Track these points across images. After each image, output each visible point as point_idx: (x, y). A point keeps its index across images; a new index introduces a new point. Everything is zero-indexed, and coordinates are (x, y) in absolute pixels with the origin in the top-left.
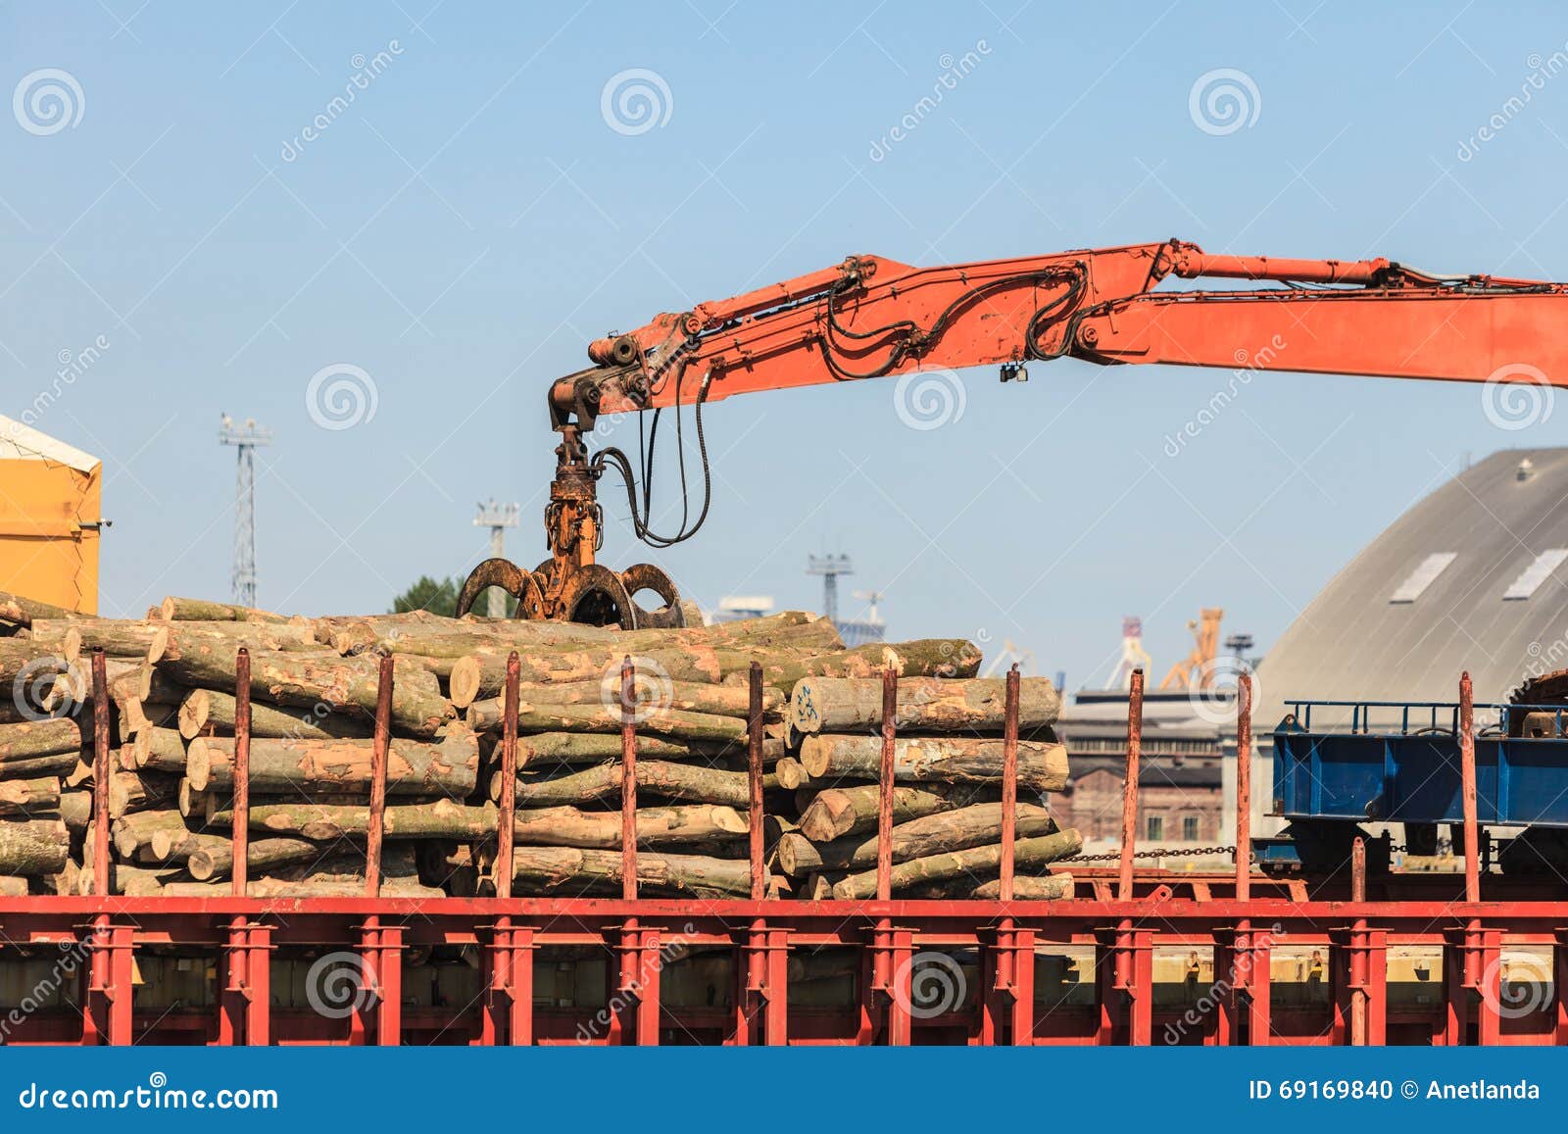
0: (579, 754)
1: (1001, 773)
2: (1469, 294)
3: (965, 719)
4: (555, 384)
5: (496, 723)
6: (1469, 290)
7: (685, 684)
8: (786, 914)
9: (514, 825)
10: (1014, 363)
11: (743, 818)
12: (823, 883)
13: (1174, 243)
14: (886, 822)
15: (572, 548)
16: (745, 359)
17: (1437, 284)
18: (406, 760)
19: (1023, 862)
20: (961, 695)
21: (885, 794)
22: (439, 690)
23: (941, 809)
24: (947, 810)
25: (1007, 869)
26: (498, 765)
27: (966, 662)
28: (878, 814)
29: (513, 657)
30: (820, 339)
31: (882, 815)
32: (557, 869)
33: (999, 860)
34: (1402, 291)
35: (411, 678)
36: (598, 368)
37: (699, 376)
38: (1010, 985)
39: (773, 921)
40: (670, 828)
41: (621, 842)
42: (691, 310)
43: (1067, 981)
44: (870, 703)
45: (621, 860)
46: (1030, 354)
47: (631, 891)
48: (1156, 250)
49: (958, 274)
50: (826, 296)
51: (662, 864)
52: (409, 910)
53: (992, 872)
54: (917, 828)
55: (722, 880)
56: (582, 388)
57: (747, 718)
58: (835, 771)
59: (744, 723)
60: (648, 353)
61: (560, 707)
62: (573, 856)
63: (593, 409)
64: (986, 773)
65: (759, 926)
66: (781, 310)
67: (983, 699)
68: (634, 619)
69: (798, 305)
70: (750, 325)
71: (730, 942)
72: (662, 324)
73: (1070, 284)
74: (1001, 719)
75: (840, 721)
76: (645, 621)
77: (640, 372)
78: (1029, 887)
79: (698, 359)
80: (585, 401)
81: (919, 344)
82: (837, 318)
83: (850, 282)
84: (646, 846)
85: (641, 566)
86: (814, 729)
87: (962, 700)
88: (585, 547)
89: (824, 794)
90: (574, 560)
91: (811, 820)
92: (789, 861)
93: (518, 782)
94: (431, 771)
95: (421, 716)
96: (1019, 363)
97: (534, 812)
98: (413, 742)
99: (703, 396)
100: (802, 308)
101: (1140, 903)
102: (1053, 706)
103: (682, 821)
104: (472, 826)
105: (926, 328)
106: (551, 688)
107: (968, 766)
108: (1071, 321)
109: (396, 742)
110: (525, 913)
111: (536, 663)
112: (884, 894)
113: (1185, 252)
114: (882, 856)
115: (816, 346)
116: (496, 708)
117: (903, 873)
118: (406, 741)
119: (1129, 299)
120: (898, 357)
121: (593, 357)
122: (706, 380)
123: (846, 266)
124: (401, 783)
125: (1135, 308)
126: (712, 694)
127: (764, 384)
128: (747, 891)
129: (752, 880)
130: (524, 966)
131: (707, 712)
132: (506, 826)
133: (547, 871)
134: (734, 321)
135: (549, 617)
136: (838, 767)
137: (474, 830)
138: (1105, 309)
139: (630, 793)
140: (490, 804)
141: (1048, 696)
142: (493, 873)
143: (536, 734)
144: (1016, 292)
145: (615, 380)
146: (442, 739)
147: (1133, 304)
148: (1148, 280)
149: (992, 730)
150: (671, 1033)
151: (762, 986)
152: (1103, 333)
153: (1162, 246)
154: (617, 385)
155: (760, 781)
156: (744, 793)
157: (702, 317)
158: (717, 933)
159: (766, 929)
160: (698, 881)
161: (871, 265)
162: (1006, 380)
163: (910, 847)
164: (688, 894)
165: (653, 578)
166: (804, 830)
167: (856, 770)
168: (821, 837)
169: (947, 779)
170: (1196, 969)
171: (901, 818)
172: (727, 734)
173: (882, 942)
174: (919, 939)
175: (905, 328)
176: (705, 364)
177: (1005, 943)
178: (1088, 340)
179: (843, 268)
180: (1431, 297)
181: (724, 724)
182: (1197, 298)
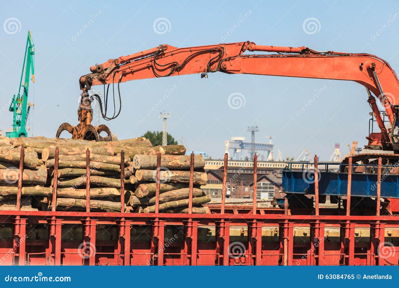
0: (75, 174)
1: (189, 180)
2: (327, 56)
3: (179, 166)
4: (81, 78)
5: (52, 166)
6: (327, 55)
7: (104, 156)
8: (130, 217)
9: (57, 192)
10: (204, 73)
11: (119, 191)
12: (141, 209)
13: (248, 42)
14: (157, 193)
15: (84, 120)
16: (131, 71)
17: (319, 53)
18: (28, 175)
19: (195, 204)
20: (178, 160)
21: (157, 185)
22: (37, 157)
23: (173, 189)
24: (175, 190)
25: (190, 205)
26: (53, 177)
27: (182, 151)
28: (155, 191)
29: (57, 148)
30: (152, 66)
31: (156, 191)
32: (69, 204)
33: (188, 203)
34: (309, 55)
35: (30, 153)
36: (93, 73)
37: (119, 76)
38: (191, 236)
39: (126, 218)
40: (99, 194)
41: (86, 197)
42: (117, 58)
43: (208, 235)
44: (154, 161)
45: (86, 202)
46: (208, 71)
47: (88, 210)
48: (243, 44)
49: (189, 50)
50: (153, 55)
51: (97, 203)
52: (28, 214)
53: (186, 206)
54: (166, 194)
55: (113, 207)
56: (87, 79)
57: (120, 165)
58: (144, 179)
59: (119, 166)
60: (106, 70)
61: (70, 161)
62: (73, 201)
63: (90, 84)
64: (186, 180)
65: (123, 220)
66: (142, 59)
67: (184, 161)
68: (99, 139)
69: (147, 57)
70: (133, 63)
71: (116, 224)
72: (110, 62)
73: (219, 52)
74: (189, 166)
75: (145, 166)
76: (101, 139)
77: (103, 74)
78: (196, 210)
79: (119, 71)
80: (88, 82)
81: (178, 68)
82: (157, 61)
83: (160, 51)
84: (92, 198)
85: (102, 125)
86: (139, 168)
87: (179, 161)
88: (88, 120)
89: (141, 185)
90: (85, 123)
91: (138, 192)
92: (132, 203)
93: (58, 181)
94: (34, 178)
95: (32, 163)
96: (206, 73)
97: (63, 189)
98: (30, 170)
99: (120, 81)
100: (147, 58)
101: (226, 215)
102: (203, 163)
103: (102, 192)
104: (45, 192)
105: (180, 64)
106: (68, 156)
107: (180, 178)
108: (219, 63)
109: (25, 170)
110: (59, 215)
111: (64, 150)
112: (157, 212)
113: (251, 44)
114: (156, 202)
115: (151, 68)
116: (53, 161)
117: (162, 206)
118: (28, 170)
119: (235, 57)
120: (172, 71)
121: (91, 71)
122: (121, 77)
123: (159, 47)
124: (26, 181)
125: (237, 59)
126: (111, 158)
127: (137, 78)
128: (120, 210)
129: (121, 207)
130: (59, 229)
131: (110, 163)
132: (55, 193)
133: (66, 204)
134: (129, 61)
135: (78, 138)
136: (145, 178)
137: (46, 193)
138: (229, 59)
139: (88, 184)
140: (51, 187)
141: (202, 160)
142: (52, 205)
143: (64, 168)
144: (205, 54)
145: (97, 76)
146: (38, 169)
147: (236, 58)
148: (241, 52)
149: (186, 169)
150: (101, 247)
151: (123, 235)
152: (228, 65)
153: (245, 43)
154: (97, 78)
155: (123, 181)
156: (119, 185)
157: (120, 60)
158: (112, 221)
159: (125, 220)
160: (107, 208)
161: (166, 47)
162: (202, 78)
163: (164, 199)
164: (104, 211)
165: (105, 128)
166: (136, 195)
167: (150, 179)
168: (140, 197)
169: (175, 182)
170: (243, 232)
171: (161, 192)
172: (114, 169)
173: (156, 224)
174: (166, 224)
175: (175, 63)
176: (121, 72)
177: (189, 225)
178: (224, 67)
179: (158, 48)
180: (317, 57)
181: (114, 166)
182: (254, 56)
